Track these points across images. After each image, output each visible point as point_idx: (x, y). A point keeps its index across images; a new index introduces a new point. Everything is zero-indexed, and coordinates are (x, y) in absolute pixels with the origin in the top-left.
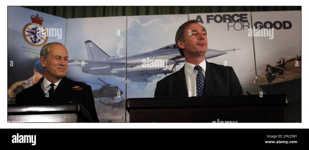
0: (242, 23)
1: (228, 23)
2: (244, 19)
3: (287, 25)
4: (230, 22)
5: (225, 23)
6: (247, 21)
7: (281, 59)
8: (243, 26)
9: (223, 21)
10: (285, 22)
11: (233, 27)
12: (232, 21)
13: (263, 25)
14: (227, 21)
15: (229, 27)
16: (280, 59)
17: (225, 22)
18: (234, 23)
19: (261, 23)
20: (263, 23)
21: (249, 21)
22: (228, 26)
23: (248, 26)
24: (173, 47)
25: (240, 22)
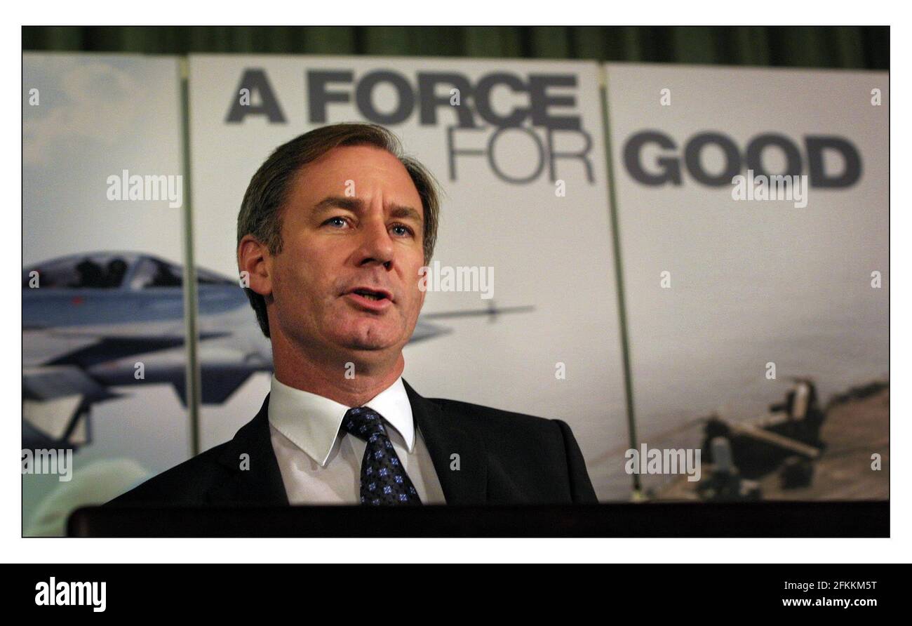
0: (542, 133)
1: (450, 131)
2: (555, 111)
3: (834, 163)
4: (466, 121)
5: (428, 131)
6: (573, 124)
7: (798, 381)
8: (548, 157)
9: (414, 119)
10: (817, 145)
11: (483, 161)
12: (479, 121)
13: (678, 153)
14: (447, 116)
15: (461, 161)
16: (790, 386)
17: (429, 119)
18: (491, 130)
19: (664, 141)
20: (681, 137)
21: (592, 123)
22: (453, 153)
23: (582, 156)
24: (76, 278)
25: (527, 123)
